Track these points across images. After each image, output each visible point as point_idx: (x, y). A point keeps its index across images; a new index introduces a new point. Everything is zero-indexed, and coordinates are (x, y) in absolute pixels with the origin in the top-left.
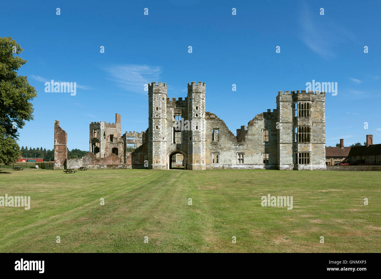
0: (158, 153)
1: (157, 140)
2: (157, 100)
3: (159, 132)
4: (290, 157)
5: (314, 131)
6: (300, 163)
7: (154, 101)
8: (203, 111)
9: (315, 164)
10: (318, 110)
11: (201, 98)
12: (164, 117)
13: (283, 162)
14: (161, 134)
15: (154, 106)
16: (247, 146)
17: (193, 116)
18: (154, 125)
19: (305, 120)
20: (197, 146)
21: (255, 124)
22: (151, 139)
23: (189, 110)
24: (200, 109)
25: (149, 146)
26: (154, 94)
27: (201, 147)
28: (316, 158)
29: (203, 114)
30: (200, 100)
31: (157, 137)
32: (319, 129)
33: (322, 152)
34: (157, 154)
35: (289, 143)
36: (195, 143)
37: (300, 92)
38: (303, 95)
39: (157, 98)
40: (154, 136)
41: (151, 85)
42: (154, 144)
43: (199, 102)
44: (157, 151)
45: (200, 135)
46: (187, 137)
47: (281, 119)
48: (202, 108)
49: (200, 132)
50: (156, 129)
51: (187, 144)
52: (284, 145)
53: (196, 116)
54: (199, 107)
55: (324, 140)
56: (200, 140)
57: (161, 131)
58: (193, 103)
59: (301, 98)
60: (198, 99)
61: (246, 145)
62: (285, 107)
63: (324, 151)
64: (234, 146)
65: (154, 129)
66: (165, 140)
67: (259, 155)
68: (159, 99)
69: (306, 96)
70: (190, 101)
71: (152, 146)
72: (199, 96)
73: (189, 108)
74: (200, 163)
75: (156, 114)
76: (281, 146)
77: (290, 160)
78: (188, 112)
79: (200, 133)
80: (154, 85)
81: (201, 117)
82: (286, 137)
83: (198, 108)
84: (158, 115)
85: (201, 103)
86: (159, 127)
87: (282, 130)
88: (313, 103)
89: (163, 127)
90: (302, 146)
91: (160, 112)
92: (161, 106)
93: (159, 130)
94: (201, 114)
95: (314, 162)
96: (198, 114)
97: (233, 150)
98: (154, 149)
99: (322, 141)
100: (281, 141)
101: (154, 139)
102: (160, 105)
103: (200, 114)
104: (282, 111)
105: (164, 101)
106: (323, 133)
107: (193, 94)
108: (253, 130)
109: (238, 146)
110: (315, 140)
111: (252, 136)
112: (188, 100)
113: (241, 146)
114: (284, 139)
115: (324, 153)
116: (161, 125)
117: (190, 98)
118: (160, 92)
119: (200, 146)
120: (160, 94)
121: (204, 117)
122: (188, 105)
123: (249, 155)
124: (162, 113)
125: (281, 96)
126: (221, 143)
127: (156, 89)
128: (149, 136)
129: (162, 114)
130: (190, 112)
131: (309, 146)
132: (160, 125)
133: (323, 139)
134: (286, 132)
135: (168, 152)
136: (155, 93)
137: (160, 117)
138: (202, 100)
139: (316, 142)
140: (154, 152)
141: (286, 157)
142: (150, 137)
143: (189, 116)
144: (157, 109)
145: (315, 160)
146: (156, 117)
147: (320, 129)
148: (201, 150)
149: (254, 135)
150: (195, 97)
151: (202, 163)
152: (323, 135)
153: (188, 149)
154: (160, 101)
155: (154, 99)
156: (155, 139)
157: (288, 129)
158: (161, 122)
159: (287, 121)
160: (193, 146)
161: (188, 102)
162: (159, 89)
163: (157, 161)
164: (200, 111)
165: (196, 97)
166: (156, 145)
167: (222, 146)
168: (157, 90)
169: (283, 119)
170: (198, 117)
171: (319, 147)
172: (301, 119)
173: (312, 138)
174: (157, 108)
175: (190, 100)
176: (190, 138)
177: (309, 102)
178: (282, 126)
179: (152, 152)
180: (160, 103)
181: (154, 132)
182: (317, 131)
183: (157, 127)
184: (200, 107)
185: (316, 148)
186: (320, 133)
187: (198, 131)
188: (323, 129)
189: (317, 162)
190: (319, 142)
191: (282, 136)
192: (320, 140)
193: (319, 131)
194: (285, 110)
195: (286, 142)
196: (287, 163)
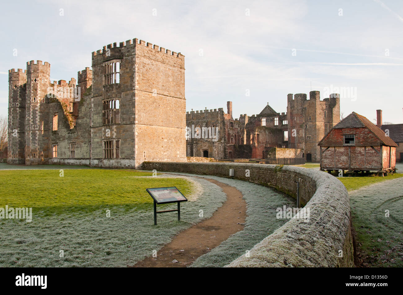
4: (99, 148)
5: (123, 106)
8: (34, 95)
9: (124, 159)
10: (128, 70)
11: (32, 79)
12: (16, 107)
13: (94, 155)
14: (12, 125)
16: (78, 133)
19: (110, 90)
21: (84, 102)
28: (125, 149)
29: (34, 98)
30: (31, 82)
31: (10, 129)
32: (128, 101)
33: (132, 138)
37: (106, 48)
38: (109, 52)
43: (30, 85)
44: (10, 144)
48: (32, 92)
52: (95, 130)
54: (30, 91)
55: (134, 119)
56: (30, 129)
58: (27, 86)
61: (76, 133)
62: (96, 74)
63: (133, 136)
64: (68, 135)
67: (86, 145)
68: (11, 87)
74: (30, 157)
76: (92, 132)
77: (100, 152)
79: (30, 122)
81: (32, 102)
82: (97, 117)
85: (32, 85)
86: (11, 117)
87: (93, 108)
89: (15, 117)
91: (11, 101)
92: (12, 95)
97: (66, 140)
98: (8, 142)
99: (132, 121)
100: (92, 124)
103: (31, 99)
105: (16, 88)
108: (82, 111)
109: (70, 135)
110: (124, 120)
111: (81, 120)
113: (72, 135)
114: (95, 121)
115: (134, 139)
118: (12, 79)
119: (30, 137)
120: (11, 82)
121: (36, 102)
124: (14, 101)
126: (59, 130)
129: (12, 103)
131: (113, 130)
132: (11, 115)
133: (133, 116)
134: (97, 110)
137: (11, 106)
139: (125, 123)
140: (8, 145)
141: (96, 148)
145: (124, 153)
147: (130, 100)
149: (83, 118)
151: (32, 157)
152: (133, 110)
154: (12, 90)
156: (9, 131)
157: (99, 107)
159: (97, 95)
160: (27, 137)
164: (30, 95)
166: (9, 137)
167: (59, 135)
168: (10, 78)
169: (94, 92)
171: (127, 131)
172: (106, 88)
173: (121, 117)
174: (10, 97)
178: (93, 102)
181: (8, 124)
182: (126, 105)
185: (125, 133)
186: (129, 108)
187: (29, 118)
188: (133, 101)
189: (126, 155)
190: (128, 123)
191: (93, 117)
192: (130, 119)
193: (129, 105)
194: (96, 78)
195: (97, 126)
196: (97, 158)
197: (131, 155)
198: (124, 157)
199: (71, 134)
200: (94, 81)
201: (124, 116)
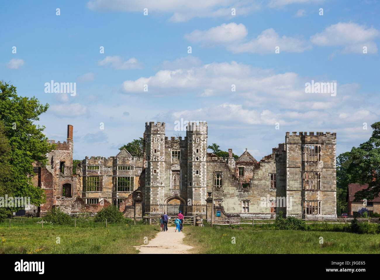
0: (156, 199)
1: (155, 185)
2: (155, 141)
3: (158, 177)
4: (297, 206)
5: (324, 177)
6: (308, 213)
7: (152, 143)
8: (204, 154)
10: (329, 153)
11: (202, 139)
12: (162, 160)
13: (290, 211)
14: (159, 178)
15: (152, 148)
16: (253, 192)
17: (193, 159)
18: (152, 169)
19: (313, 166)
20: (197, 193)
21: (261, 167)
22: (148, 184)
23: (189, 153)
24: (200, 152)
25: (146, 191)
26: (152, 135)
27: (202, 194)
28: (326, 208)
29: (203, 158)
30: (201, 143)
31: (155, 183)
32: (329, 175)
33: (333, 200)
34: (154, 201)
35: (296, 191)
36: (196, 190)
37: (308, 134)
38: (311, 138)
39: (155, 139)
40: (151, 181)
41: (148, 124)
42: (151, 190)
43: (199, 145)
44: (155, 198)
45: (201, 180)
46: (187, 181)
47: (288, 163)
48: (202, 151)
49: (200, 177)
50: (154, 174)
51: (187, 190)
52: (291, 192)
53: (196, 160)
55: (335, 188)
56: (201, 186)
57: (159, 176)
58: (193, 145)
59: (309, 140)
60: (198, 141)
61: (251, 192)
62: (292, 150)
63: (334, 199)
64: (238, 193)
65: (151, 174)
66: (163, 185)
68: (157, 141)
69: (314, 139)
70: (190, 143)
71: (150, 192)
72: (199, 138)
73: (189, 150)
74: (200, 212)
75: (154, 157)
76: (288, 194)
77: (297, 209)
78: (188, 155)
79: (200, 179)
80: (153, 125)
81: (202, 161)
82: (294, 183)
83: (199, 151)
84: (156, 158)
85: (202, 145)
86: (157, 171)
87: (289, 175)
88: (323, 145)
89: (162, 171)
90: (309, 194)
91: (158, 154)
92: (159, 149)
93: (157, 174)
94: (202, 157)
95: (324, 213)
96: (198, 157)
98: (151, 195)
99: (333, 189)
100: (288, 188)
101: (151, 184)
102: (158, 147)
103: (200, 157)
104: (289, 154)
105: (162, 142)
106: (333, 180)
107: (193, 136)
108: (259, 174)
109: (242, 193)
110: (324, 187)
111: (258, 181)
112: (188, 141)
113: (246, 193)
114: (291, 186)
115: (335, 202)
116: (160, 169)
117: (190, 139)
118: (159, 132)
119: (200, 193)
120: (158, 135)
121: (205, 161)
122: (188, 146)
123: (254, 203)
124: (161, 155)
125: (288, 138)
126: (224, 188)
127: (155, 129)
128: (146, 180)
129: (160, 157)
130: (190, 154)
131: (318, 194)
132: (158, 169)
134: (293, 178)
135: (166, 198)
136: (154, 134)
137: (158, 160)
138: (202, 142)
139: (325, 189)
140: (151, 199)
142: (147, 182)
143: (189, 159)
144: (155, 152)
145: (325, 210)
146: (154, 160)
147: (331, 175)
148: (202, 197)
149: (261, 180)
150: (195, 139)
151: (202, 211)
152: (333, 182)
153: (188, 195)
154: (159, 143)
155: (152, 140)
156: (153, 184)
157: (295, 175)
158: (159, 165)
159: (294, 166)
160: (194, 192)
161: (188, 144)
162: (157, 130)
163: (155, 209)
164: (200, 154)
165: (197, 139)
166: (153, 191)
167: (225, 192)
168: (155, 131)
169: (290, 163)
170: (198, 161)
171: (329, 196)
172: (309, 164)
173: (322, 185)
174: (155, 150)
175: (190, 141)
176: (190, 183)
177: (317, 145)
178: (289, 171)
179: (150, 199)
180: (158, 145)
181: (152, 177)
182: (327, 178)
183: (155, 171)
184: (201, 149)
185: (326, 196)
186: (330, 180)
187: (199, 176)
188: (334, 175)
189: (327, 212)
190: (329, 190)
191: (289, 182)
192: (330, 187)
193: (330, 178)
194: (293, 153)
195: (293, 190)
196: (294, 213)
197: (333, 212)
198: (325, 213)
199: (244, 192)
200: (290, 155)
201: (325, 185)
